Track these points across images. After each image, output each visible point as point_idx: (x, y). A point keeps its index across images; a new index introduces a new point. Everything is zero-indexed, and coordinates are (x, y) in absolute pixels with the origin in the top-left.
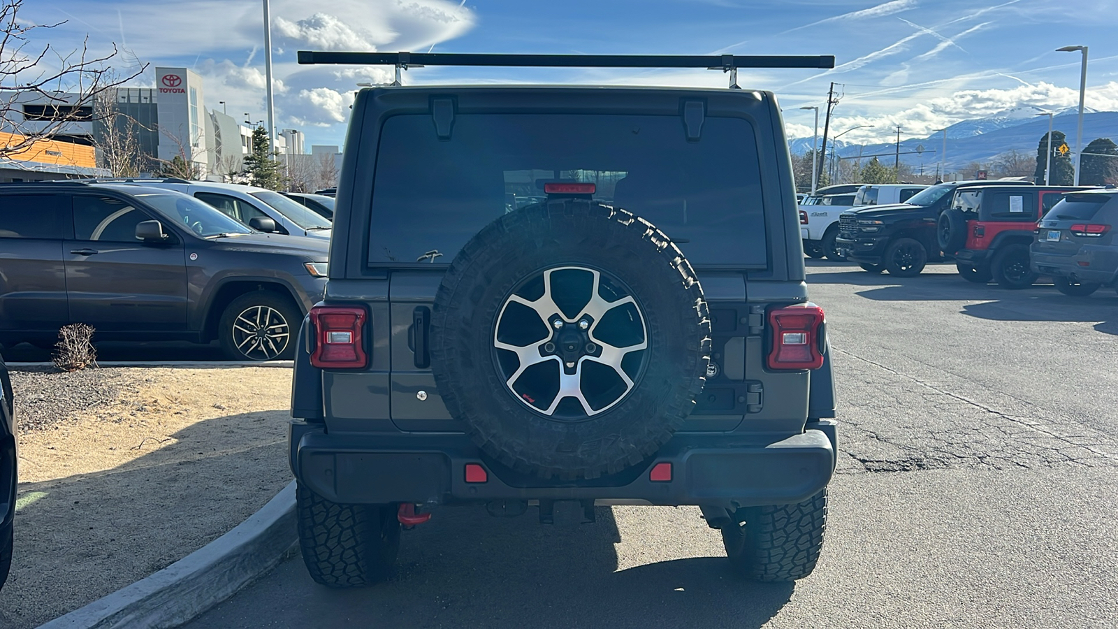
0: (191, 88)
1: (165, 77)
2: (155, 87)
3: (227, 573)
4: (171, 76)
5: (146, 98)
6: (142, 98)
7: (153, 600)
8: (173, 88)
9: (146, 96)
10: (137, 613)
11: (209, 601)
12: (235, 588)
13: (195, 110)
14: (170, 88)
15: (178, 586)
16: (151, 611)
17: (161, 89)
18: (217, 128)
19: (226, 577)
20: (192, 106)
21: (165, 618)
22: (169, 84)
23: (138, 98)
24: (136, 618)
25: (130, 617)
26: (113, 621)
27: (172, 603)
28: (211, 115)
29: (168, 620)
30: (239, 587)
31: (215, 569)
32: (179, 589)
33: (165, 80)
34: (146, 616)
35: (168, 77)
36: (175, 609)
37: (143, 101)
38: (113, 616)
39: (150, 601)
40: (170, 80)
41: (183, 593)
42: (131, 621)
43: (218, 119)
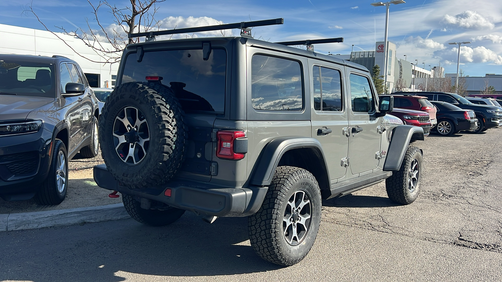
0: (390, 50)
1: (379, 46)
2: (375, 51)
3: (122, 212)
4: (382, 45)
5: (371, 55)
6: (369, 55)
7: (86, 212)
8: (382, 50)
9: (371, 54)
10: (79, 215)
11: (107, 219)
12: (122, 217)
13: (391, 59)
14: (381, 50)
15: (98, 211)
16: (84, 215)
17: (377, 51)
18: (401, 67)
19: (120, 213)
20: (389, 58)
21: (88, 219)
22: (381, 49)
23: (368, 55)
24: (77, 216)
25: (76, 215)
26: (69, 214)
27: (93, 215)
28: (399, 61)
29: (89, 220)
30: (125, 217)
31: (117, 209)
32: (98, 212)
33: (379, 47)
34: (82, 216)
35: (381, 46)
36: (93, 217)
37: (370, 56)
38: (70, 213)
39: (85, 212)
40: (381, 47)
41: (99, 213)
42: (76, 216)
43: (402, 63)
